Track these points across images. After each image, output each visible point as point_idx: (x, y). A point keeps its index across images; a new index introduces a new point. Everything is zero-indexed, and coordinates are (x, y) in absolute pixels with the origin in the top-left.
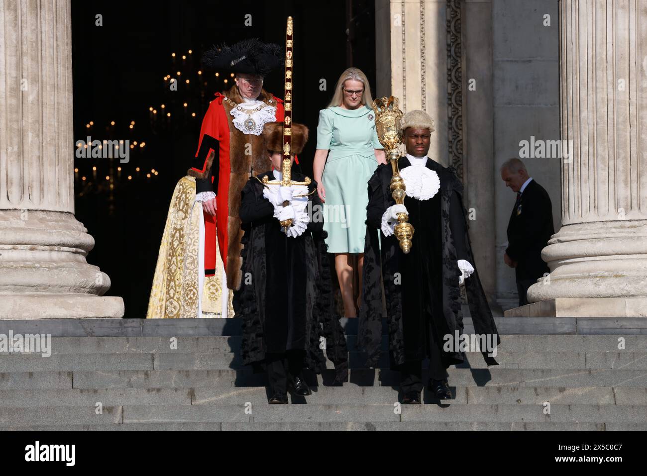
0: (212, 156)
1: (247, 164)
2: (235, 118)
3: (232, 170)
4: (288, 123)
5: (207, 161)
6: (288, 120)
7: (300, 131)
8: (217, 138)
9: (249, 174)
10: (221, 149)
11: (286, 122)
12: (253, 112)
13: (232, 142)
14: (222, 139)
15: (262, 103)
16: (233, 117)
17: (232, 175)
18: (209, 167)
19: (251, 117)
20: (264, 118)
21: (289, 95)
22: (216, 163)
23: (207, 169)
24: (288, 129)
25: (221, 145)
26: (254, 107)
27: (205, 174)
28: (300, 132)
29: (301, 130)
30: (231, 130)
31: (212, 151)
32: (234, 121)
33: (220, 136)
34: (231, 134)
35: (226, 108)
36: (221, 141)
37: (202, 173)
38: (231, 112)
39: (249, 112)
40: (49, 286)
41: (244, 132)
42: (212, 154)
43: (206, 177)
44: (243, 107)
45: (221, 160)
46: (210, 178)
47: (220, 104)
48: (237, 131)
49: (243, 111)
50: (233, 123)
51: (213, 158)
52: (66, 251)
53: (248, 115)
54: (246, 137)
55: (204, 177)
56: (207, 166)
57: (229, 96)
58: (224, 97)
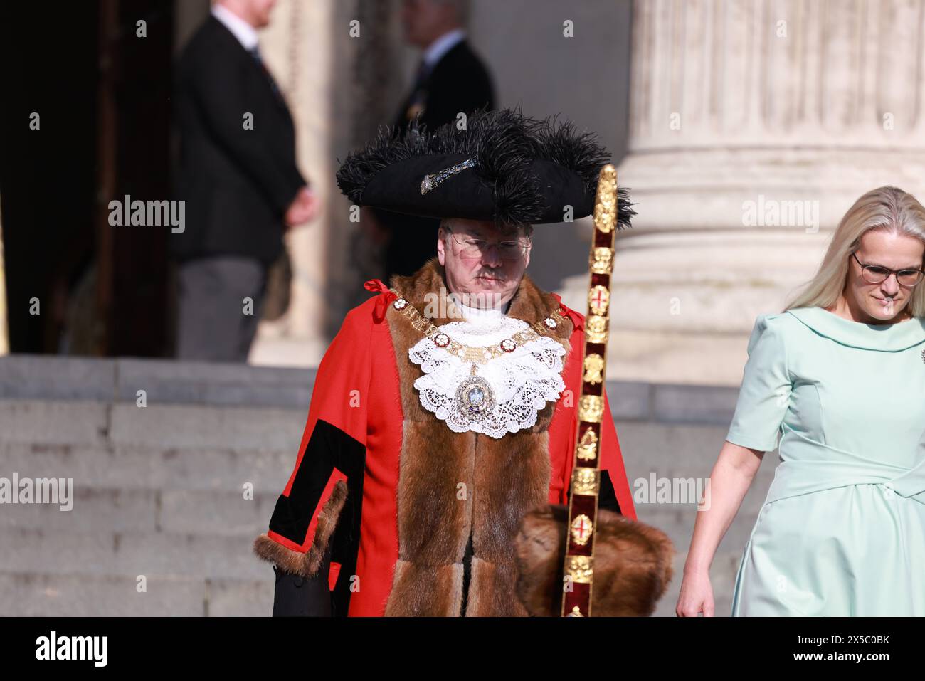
0: (336, 496)
1: (453, 533)
2: (423, 374)
3: (402, 550)
4: (581, 540)
5: (319, 514)
6: (581, 530)
7: (646, 561)
8: (360, 436)
9: (455, 566)
10: (370, 474)
11: (576, 533)
12: (488, 355)
13: (408, 457)
14: (375, 440)
15: (519, 326)
16: (418, 371)
17: (400, 566)
18: (325, 536)
19: (479, 373)
20: (522, 379)
21: (589, 442)
22: (350, 521)
23: (317, 542)
24: (582, 560)
25: (370, 459)
26: (494, 340)
27: (312, 559)
28: (646, 567)
29: (650, 557)
30: (406, 412)
31: (338, 479)
32: (420, 384)
33: (371, 430)
34: (407, 425)
35: (397, 337)
36: (372, 447)
37: (299, 555)
38: (411, 351)
39: (475, 357)
41: (452, 426)
42: (338, 489)
43: (314, 567)
44: (452, 335)
45: (367, 509)
46: (324, 571)
47: (378, 320)
48: (425, 418)
49: (454, 351)
50: (417, 392)
51: (340, 505)
53: (469, 365)
54: (456, 443)
55: (307, 568)
56: (319, 531)
57: (413, 295)
58: (395, 298)
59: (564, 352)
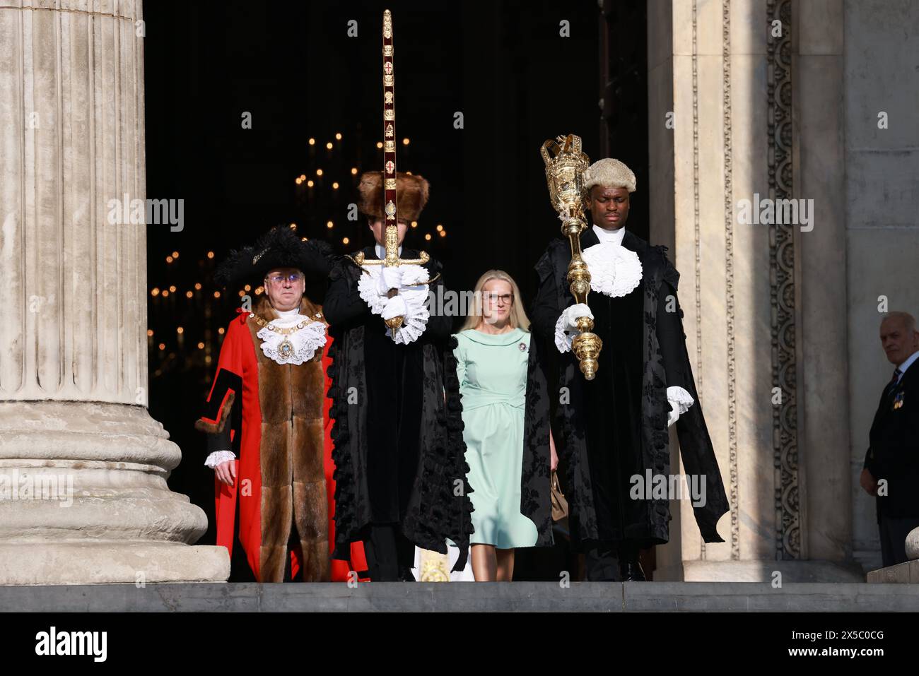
0: (230, 399)
1: (285, 408)
2: (264, 342)
3: (263, 418)
5: (222, 407)
7: (416, 187)
8: (239, 373)
9: (288, 422)
10: (245, 388)
12: (292, 331)
13: (261, 379)
14: (246, 374)
15: (305, 318)
16: (262, 341)
17: (263, 425)
18: (225, 415)
19: (288, 339)
20: (307, 338)
23: (222, 419)
25: (245, 382)
26: (293, 325)
27: (220, 426)
29: (417, 184)
30: (259, 359)
31: (230, 392)
32: (263, 346)
33: (245, 370)
34: (259, 365)
35: (251, 329)
36: (245, 378)
37: (215, 425)
38: (258, 333)
39: (286, 332)
40: (106, 528)
41: (278, 362)
42: (230, 396)
43: (221, 429)
44: (276, 325)
45: (245, 403)
46: (227, 432)
47: (243, 323)
48: (267, 360)
49: (277, 331)
50: (262, 350)
51: (232, 402)
52: (134, 470)
53: (284, 335)
54: (281, 369)
55: (218, 429)
56: (222, 413)
57: (257, 311)
58: (249, 314)
59: (325, 327)
